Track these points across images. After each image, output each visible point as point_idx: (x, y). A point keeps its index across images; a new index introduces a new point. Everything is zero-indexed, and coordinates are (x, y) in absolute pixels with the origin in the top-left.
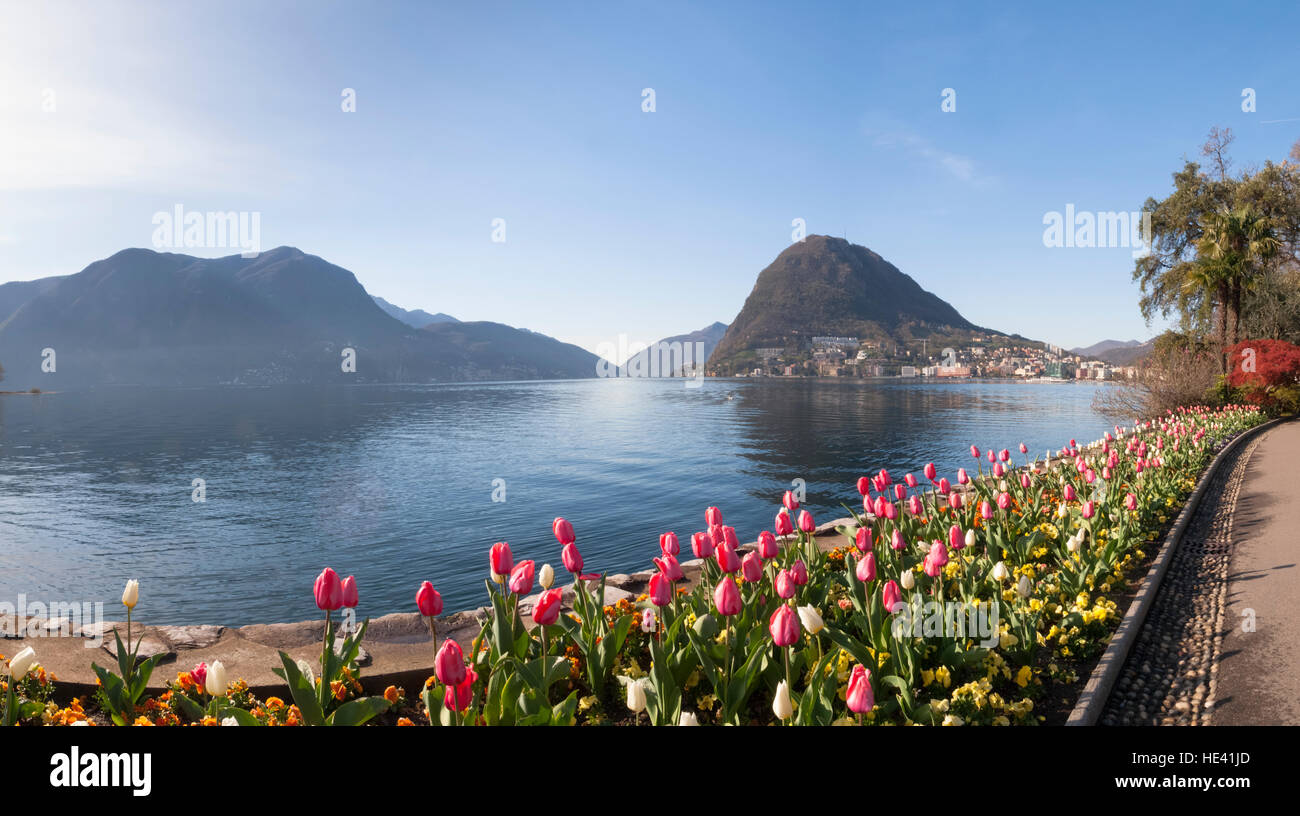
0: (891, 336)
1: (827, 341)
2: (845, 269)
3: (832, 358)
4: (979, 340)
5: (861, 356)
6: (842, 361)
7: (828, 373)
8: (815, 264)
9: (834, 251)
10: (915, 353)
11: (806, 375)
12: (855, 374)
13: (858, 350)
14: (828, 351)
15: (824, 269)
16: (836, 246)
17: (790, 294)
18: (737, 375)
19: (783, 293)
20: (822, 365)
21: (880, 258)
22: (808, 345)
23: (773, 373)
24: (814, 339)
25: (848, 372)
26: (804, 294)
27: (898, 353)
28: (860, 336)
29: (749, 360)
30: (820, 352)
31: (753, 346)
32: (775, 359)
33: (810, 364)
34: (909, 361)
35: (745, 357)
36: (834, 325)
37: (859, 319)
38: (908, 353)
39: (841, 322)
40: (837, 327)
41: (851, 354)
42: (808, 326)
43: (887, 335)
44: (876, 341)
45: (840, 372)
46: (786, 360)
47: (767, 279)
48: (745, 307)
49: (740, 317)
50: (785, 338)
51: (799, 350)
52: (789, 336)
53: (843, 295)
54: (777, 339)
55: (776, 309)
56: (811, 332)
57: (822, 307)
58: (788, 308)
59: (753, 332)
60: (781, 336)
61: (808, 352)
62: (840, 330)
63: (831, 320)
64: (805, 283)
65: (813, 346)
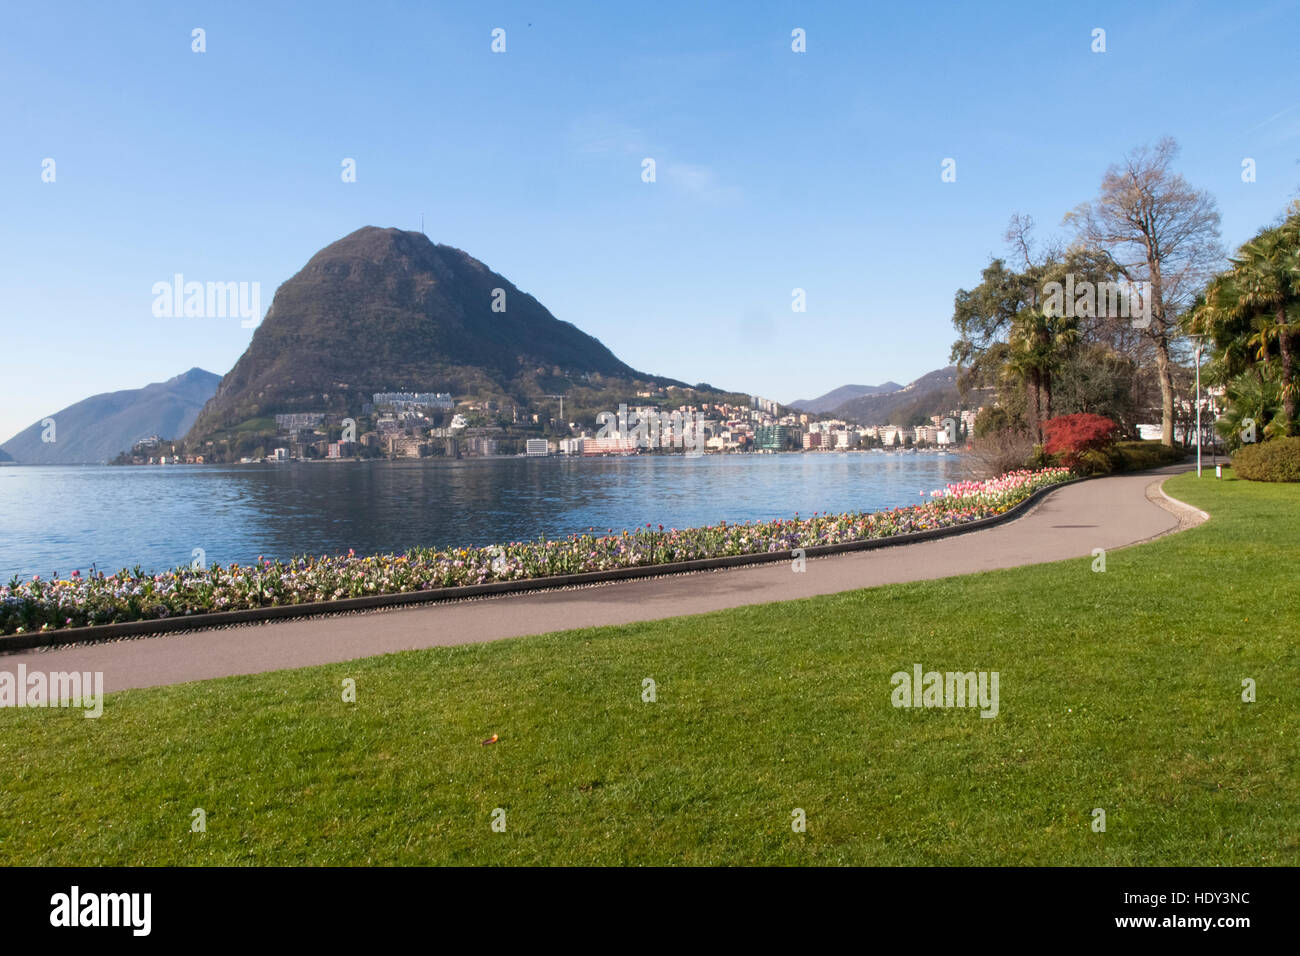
0: (506, 389)
1: (399, 399)
2: (425, 282)
3: (409, 428)
4: (646, 395)
5: (457, 422)
6: (425, 432)
7: (404, 452)
8: (374, 273)
9: (404, 253)
10: (546, 416)
11: (367, 457)
12: (449, 451)
13: (452, 413)
14: (402, 416)
15: (391, 282)
16: (410, 245)
17: (332, 324)
18: (244, 460)
19: (319, 321)
20: (392, 439)
21: (486, 268)
22: (366, 406)
23: (307, 455)
24: (377, 396)
25: (438, 449)
26: (357, 323)
27: (519, 418)
28: (456, 391)
29: (264, 433)
30: (388, 419)
31: (269, 411)
32: (311, 431)
33: (371, 439)
34: (537, 431)
35: (257, 429)
36: (410, 373)
37: (453, 364)
38: (535, 417)
39: (422, 368)
40: (415, 376)
41: (441, 419)
42: (364, 374)
43: (501, 390)
44: (482, 398)
45: (424, 450)
46: (330, 432)
47: (289, 298)
48: (252, 344)
49: (245, 362)
50: (326, 396)
51: (351, 415)
52: (333, 392)
53: (422, 324)
54: (312, 397)
55: (308, 348)
56: (371, 385)
57: (387, 344)
58: (329, 346)
59: (269, 386)
60: (319, 392)
61: (368, 418)
62: (421, 382)
63: (405, 366)
64: (357, 304)
65: (376, 408)
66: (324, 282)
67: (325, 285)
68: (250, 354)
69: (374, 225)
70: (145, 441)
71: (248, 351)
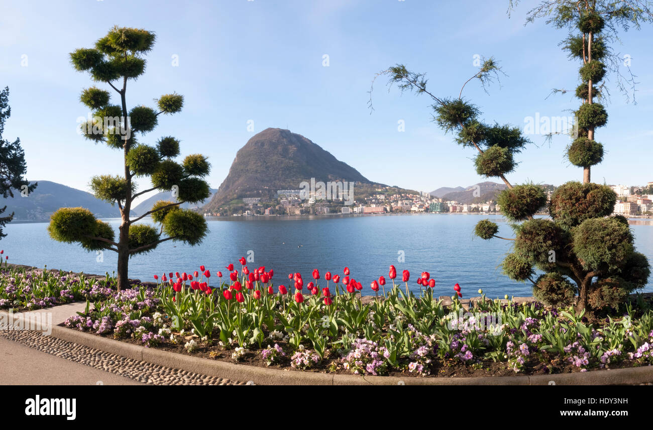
1: (286, 192)
2: (293, 149)
3: (293, 203)
4: (380, 190)
5: (311, 201)
6: (300, 205)
7: (293, 213)
8: (274, 145)
9: (284, 137)
14: (289, 199)
15: (280, 148)
17: (259, 164)
18: (235, 215)
19: (255, 163)
20: (288, 207)
21: (310, 141)
22: (275, 196)
23: (257, 213)
24: (279, 191)
26: (268, 164)
29: (240, 205)
30: (284, 200)
31: (240, 197)
32: (257, 205)
33: (280, 207)
35: (236, 204)
36: (289, 182)
39: (293, 180)
42: (273, 183)
45: (301, 212)
46: (264, 205)
50: (260, 191)
51: (270, 198)
52: (263, 190)
53: (293, 164)
54: (255, 192)
55: (251, 173)
56: (276, 187)
57: (280, 172)
58: (259, 173)
59: (239, 188)
60: (258, 190)
61: (276, 200)
62: (294, 186)
63: (287, 180)
64: (268, 157)
65: (279, 196)
67: (255, 150)
68: (230, 176)
69: (272, 127)
71: (229, 175)
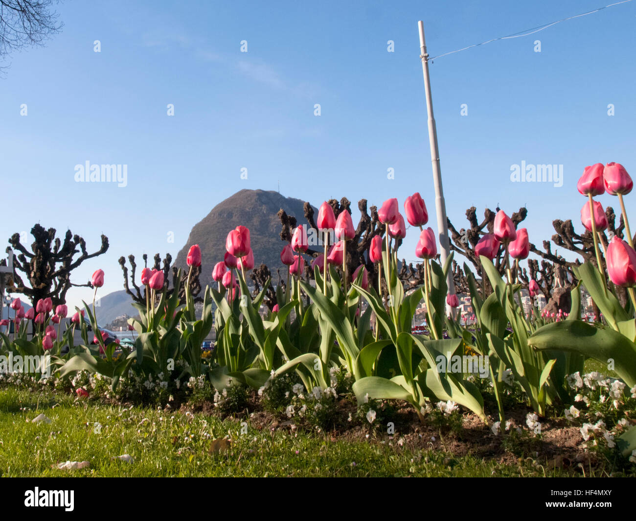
9: (265, 204)
15: (256, 221)
66: (218, 222)
67: (219, 224)
69: (247, 188)
70: (119, 317)
